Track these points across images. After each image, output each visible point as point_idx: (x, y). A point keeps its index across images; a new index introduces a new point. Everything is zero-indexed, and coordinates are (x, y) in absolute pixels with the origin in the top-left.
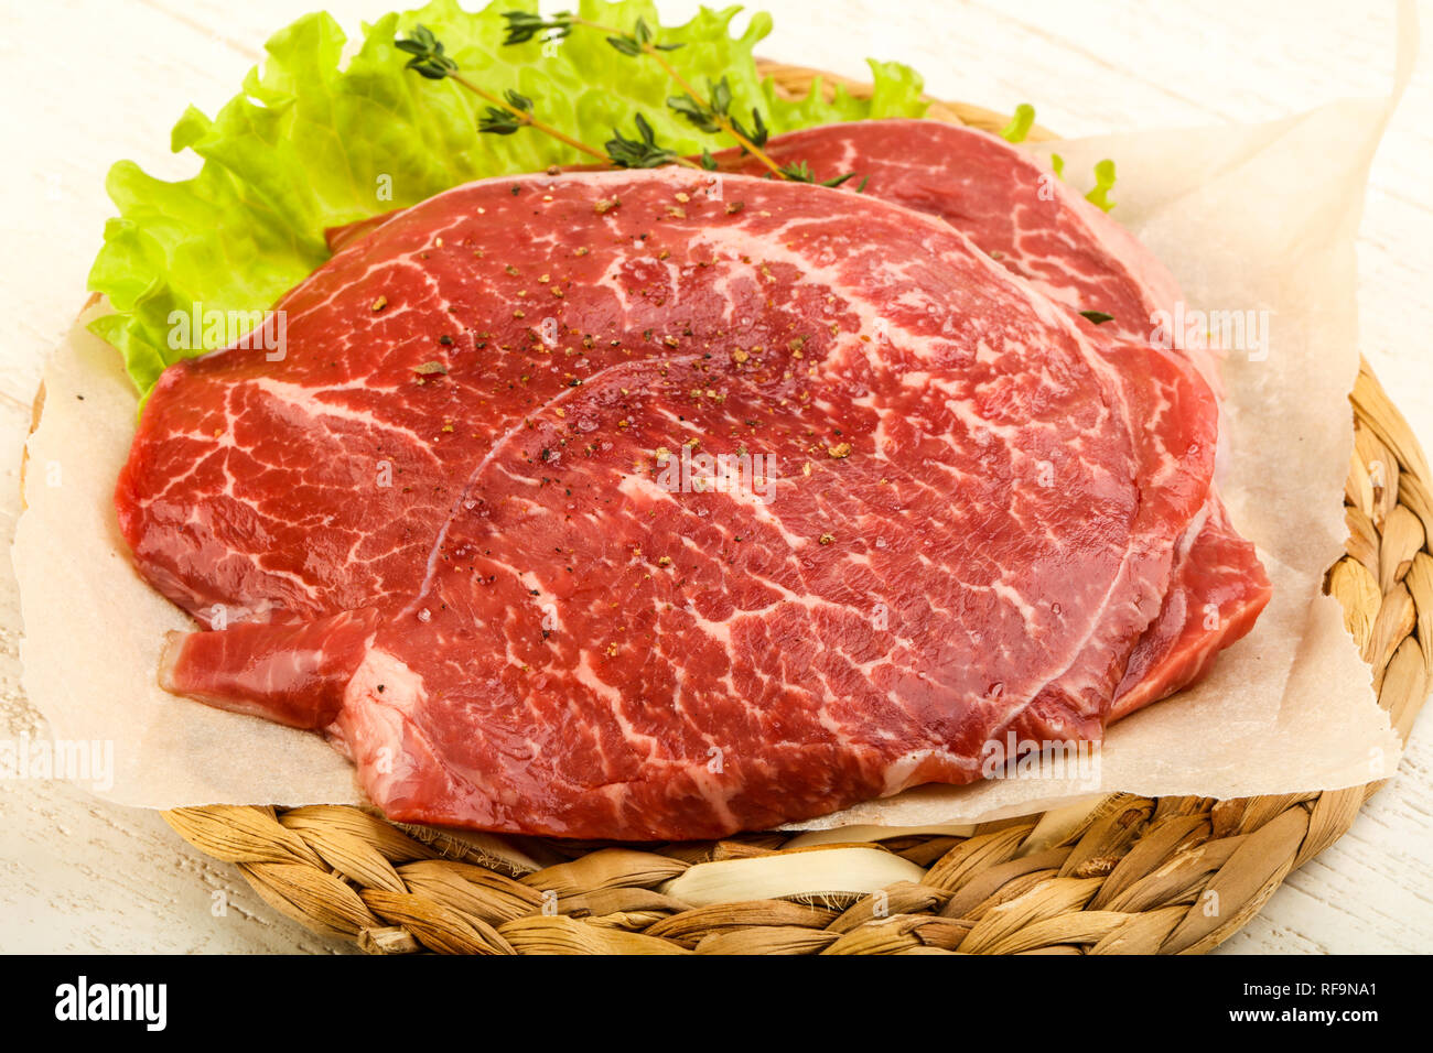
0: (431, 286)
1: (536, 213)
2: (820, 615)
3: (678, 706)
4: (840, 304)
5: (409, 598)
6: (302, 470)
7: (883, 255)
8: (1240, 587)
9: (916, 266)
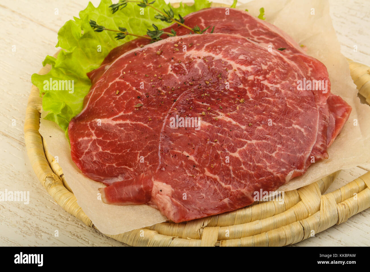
0: (128, 85)
1: (144, 59)
2: (258, 144)
3: (233, 176)
4: (226, 63)
5: (157, 165)
6: (117, 139)
7: (230, 48)
8: (344, 109)
9: (239, 49)
